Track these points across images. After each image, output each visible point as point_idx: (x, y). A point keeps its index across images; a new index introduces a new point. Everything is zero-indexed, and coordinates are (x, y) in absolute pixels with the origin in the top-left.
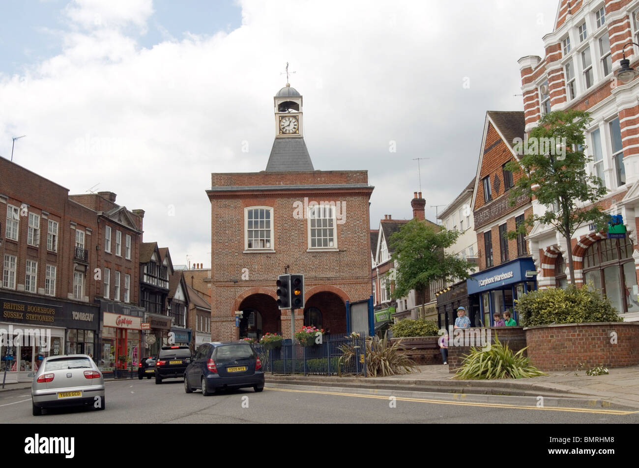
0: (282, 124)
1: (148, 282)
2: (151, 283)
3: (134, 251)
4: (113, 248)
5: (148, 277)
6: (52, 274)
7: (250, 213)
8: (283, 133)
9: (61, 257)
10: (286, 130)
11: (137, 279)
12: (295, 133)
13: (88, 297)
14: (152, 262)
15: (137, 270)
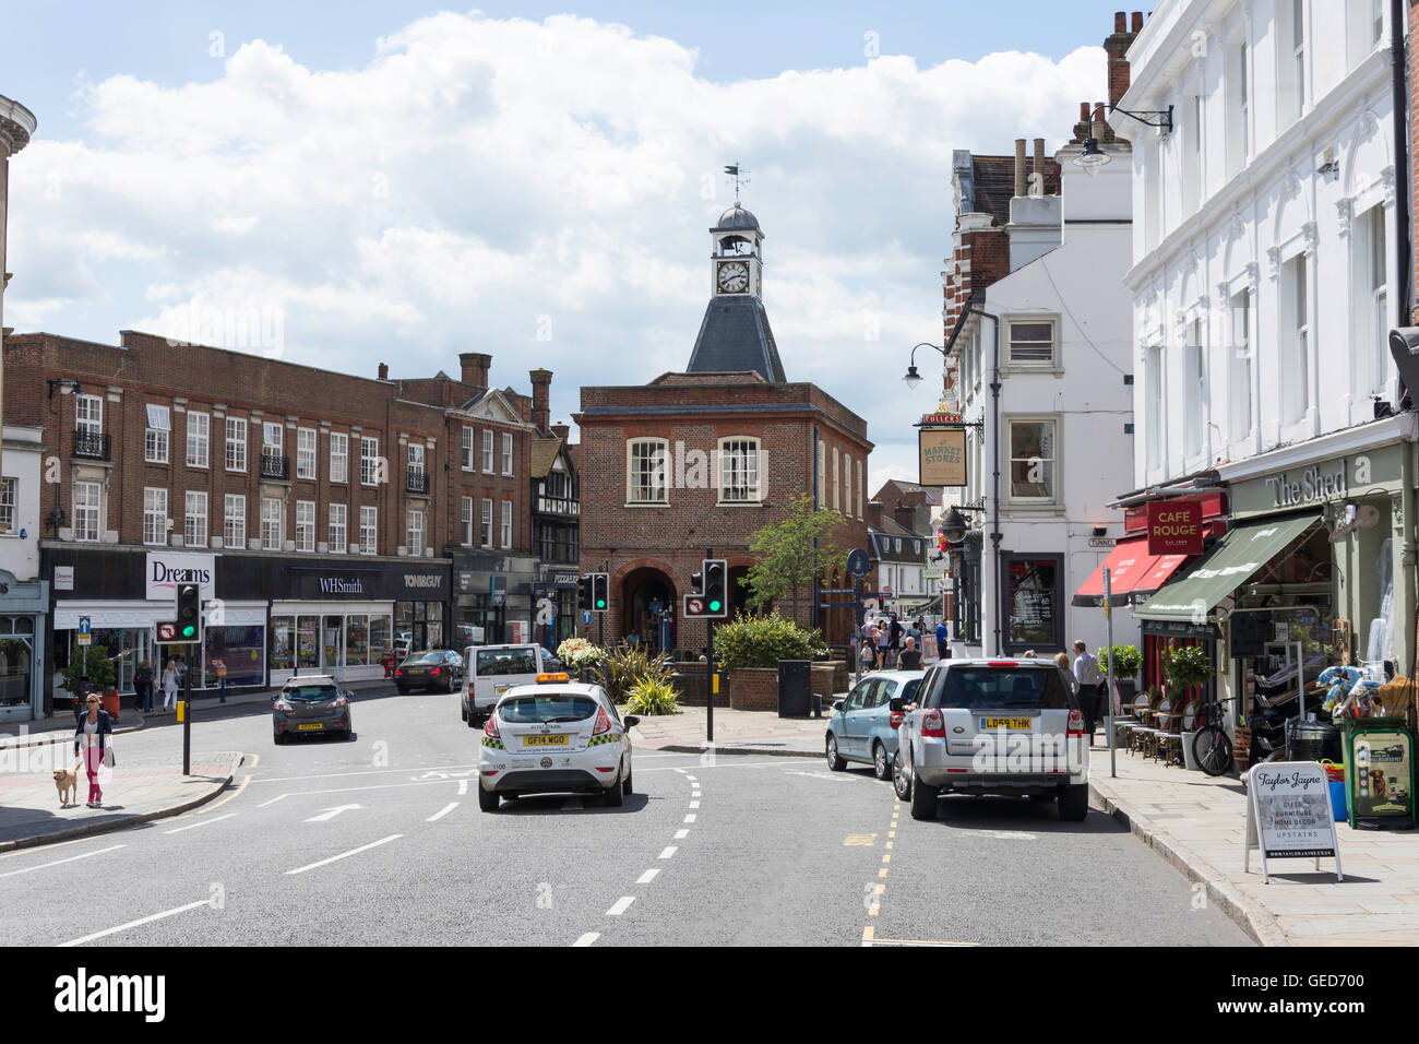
0: (723, 275)
1: (548, 510)
2: (554, 509)
3: (519, 461)
4: (478, 463)
5: (549, 501)
6: (369, 518)
7: (635, 447)
8: (723, 291)
9: (384, 492)
10: (728, 286)
11: (526, 508)
12: (743, 291)
13: (432, 549)
14: (553, 473)
15: (526, 492)
